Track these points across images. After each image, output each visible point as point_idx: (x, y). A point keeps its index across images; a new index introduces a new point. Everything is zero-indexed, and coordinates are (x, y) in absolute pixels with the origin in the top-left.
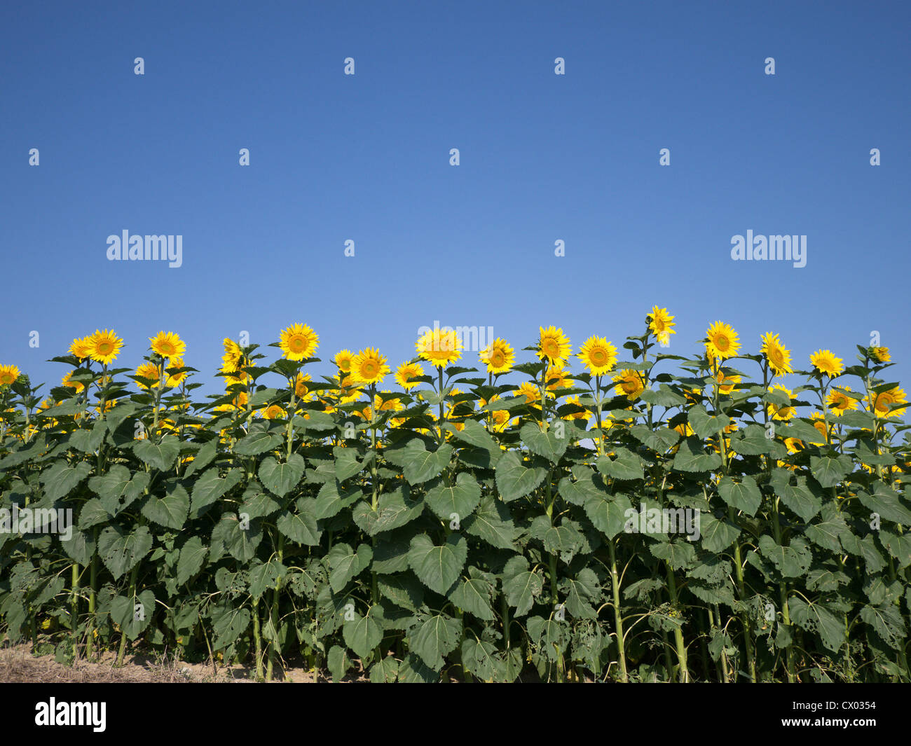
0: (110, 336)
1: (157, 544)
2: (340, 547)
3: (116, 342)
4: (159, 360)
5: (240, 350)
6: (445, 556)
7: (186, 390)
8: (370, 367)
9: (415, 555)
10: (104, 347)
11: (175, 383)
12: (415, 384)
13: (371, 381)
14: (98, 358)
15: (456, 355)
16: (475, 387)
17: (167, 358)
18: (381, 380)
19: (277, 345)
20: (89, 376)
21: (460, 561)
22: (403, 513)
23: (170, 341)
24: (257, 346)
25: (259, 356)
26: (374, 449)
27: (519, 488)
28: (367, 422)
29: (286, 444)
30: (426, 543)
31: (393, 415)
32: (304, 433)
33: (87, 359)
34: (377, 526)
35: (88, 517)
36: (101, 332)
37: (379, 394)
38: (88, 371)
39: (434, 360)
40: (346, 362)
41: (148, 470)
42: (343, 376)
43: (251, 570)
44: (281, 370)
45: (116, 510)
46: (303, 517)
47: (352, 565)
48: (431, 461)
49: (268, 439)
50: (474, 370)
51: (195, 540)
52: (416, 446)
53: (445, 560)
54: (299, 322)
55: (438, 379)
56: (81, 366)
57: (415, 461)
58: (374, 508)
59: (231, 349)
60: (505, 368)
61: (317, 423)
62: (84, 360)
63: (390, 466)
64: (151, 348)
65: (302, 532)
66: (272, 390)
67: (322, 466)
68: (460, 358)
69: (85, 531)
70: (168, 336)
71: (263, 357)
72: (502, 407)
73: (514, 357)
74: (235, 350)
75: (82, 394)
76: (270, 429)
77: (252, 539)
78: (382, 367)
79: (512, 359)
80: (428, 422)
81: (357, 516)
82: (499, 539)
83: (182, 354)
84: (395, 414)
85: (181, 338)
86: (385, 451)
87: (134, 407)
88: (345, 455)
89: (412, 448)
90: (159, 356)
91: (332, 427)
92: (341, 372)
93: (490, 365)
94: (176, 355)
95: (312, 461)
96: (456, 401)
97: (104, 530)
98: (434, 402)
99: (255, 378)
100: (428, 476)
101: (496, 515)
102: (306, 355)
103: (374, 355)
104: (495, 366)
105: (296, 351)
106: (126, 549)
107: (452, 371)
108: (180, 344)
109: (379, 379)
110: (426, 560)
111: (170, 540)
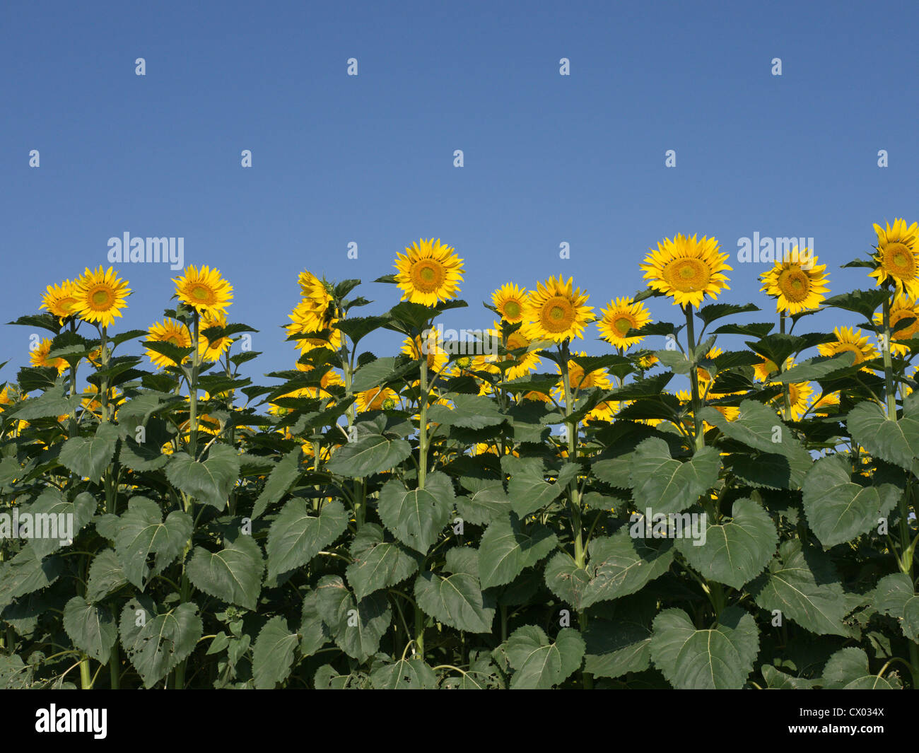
0: (108, 277)
1: (213, 626)
2: (526, 633)
3: (118, 288)
4: (189, 315)
5: (328, 292)
6: (718, 647)
7: (232, 365)
8: (557, 313)
9: (663, 645)
10: (101, 296)
11: (212, 354)
12: (636, 340)
13: (561, 337)
14: (92, 316)
15: (718, 283)
16: (755, 340)
17: (203, 311)
18: (579, 335)
19: (390, 280)
20: (79, 348)
21: (745, 656)
22: (635, 571)
23: (206, 282)
24: (356, 283)
25: (359, 302)
26: (573, 458)
27: (850, 522)
28: (557, 410)
29: (416, 453)
30: (680, 623)
31: (605, 396)
32: (447, 434)
33: (71, 319)
34: (590, 594)
35: (103, 582)
36: (93, 272)
37: (578, 360)
38: (76, 339)
39: (678, 294)
40: (514, 306)
41: (187, 504)
42: (508, 329)
43: (374, 672)
44: (401, 324)
45: (144, 580)
46: (459, 583)
47: (549, 664)
48: (682, 477)
49: (383, 448)
50: (752, 308)
51: (276, 623)
52: (654, 453)
53: (719, 654)
54: (427, 237)
55: (685, 329)
56: (62, 331)
57: (654, 477)
58: (579, 562)
59: (311, 291)
60: (813, 302)
61: (470, 415)
62: (66, 320)
63: (605, 489)
64: (176, 296)
65: (460, 610)
66: (386, 361)
67: (484, 492)
68: (726, 287)
69: (97, 604)
70: (201, 273)
71: (366, 302)
72: (808, 376)
73: (826, 282)
74: (318, 293)
75: (67, 378)
76: (387, 428)
77: (373, 621)
78: (580, 310)
79: (823, 286)
80: (669, 408)
81: (552, 579)
82: (817, 617)
83: (229, 304)
84: (609, 394)
85: (223, 276)
86: (594, 462)
87: (157, 397)
88: (523, 471)
89: (647, 455)
90: (190, 308)
91: (498, 421)
92: (505, 323)
93: (782, 298)
94: (219, 306)
95: (465, 482)
96: (719, 368)
97: (128, 604)
98: (681, 369)
99: (355, 340)
100: (680, 503)
101: (808, 574)
102: (443, 294)
103: (564, 289)
104: (791, 298)
105: (425, 289)
106: (163, 639)
107: (711, 312)
108: (223, 286)
109: (575, 332)
110: (683, 654)
111: (236, 619)
